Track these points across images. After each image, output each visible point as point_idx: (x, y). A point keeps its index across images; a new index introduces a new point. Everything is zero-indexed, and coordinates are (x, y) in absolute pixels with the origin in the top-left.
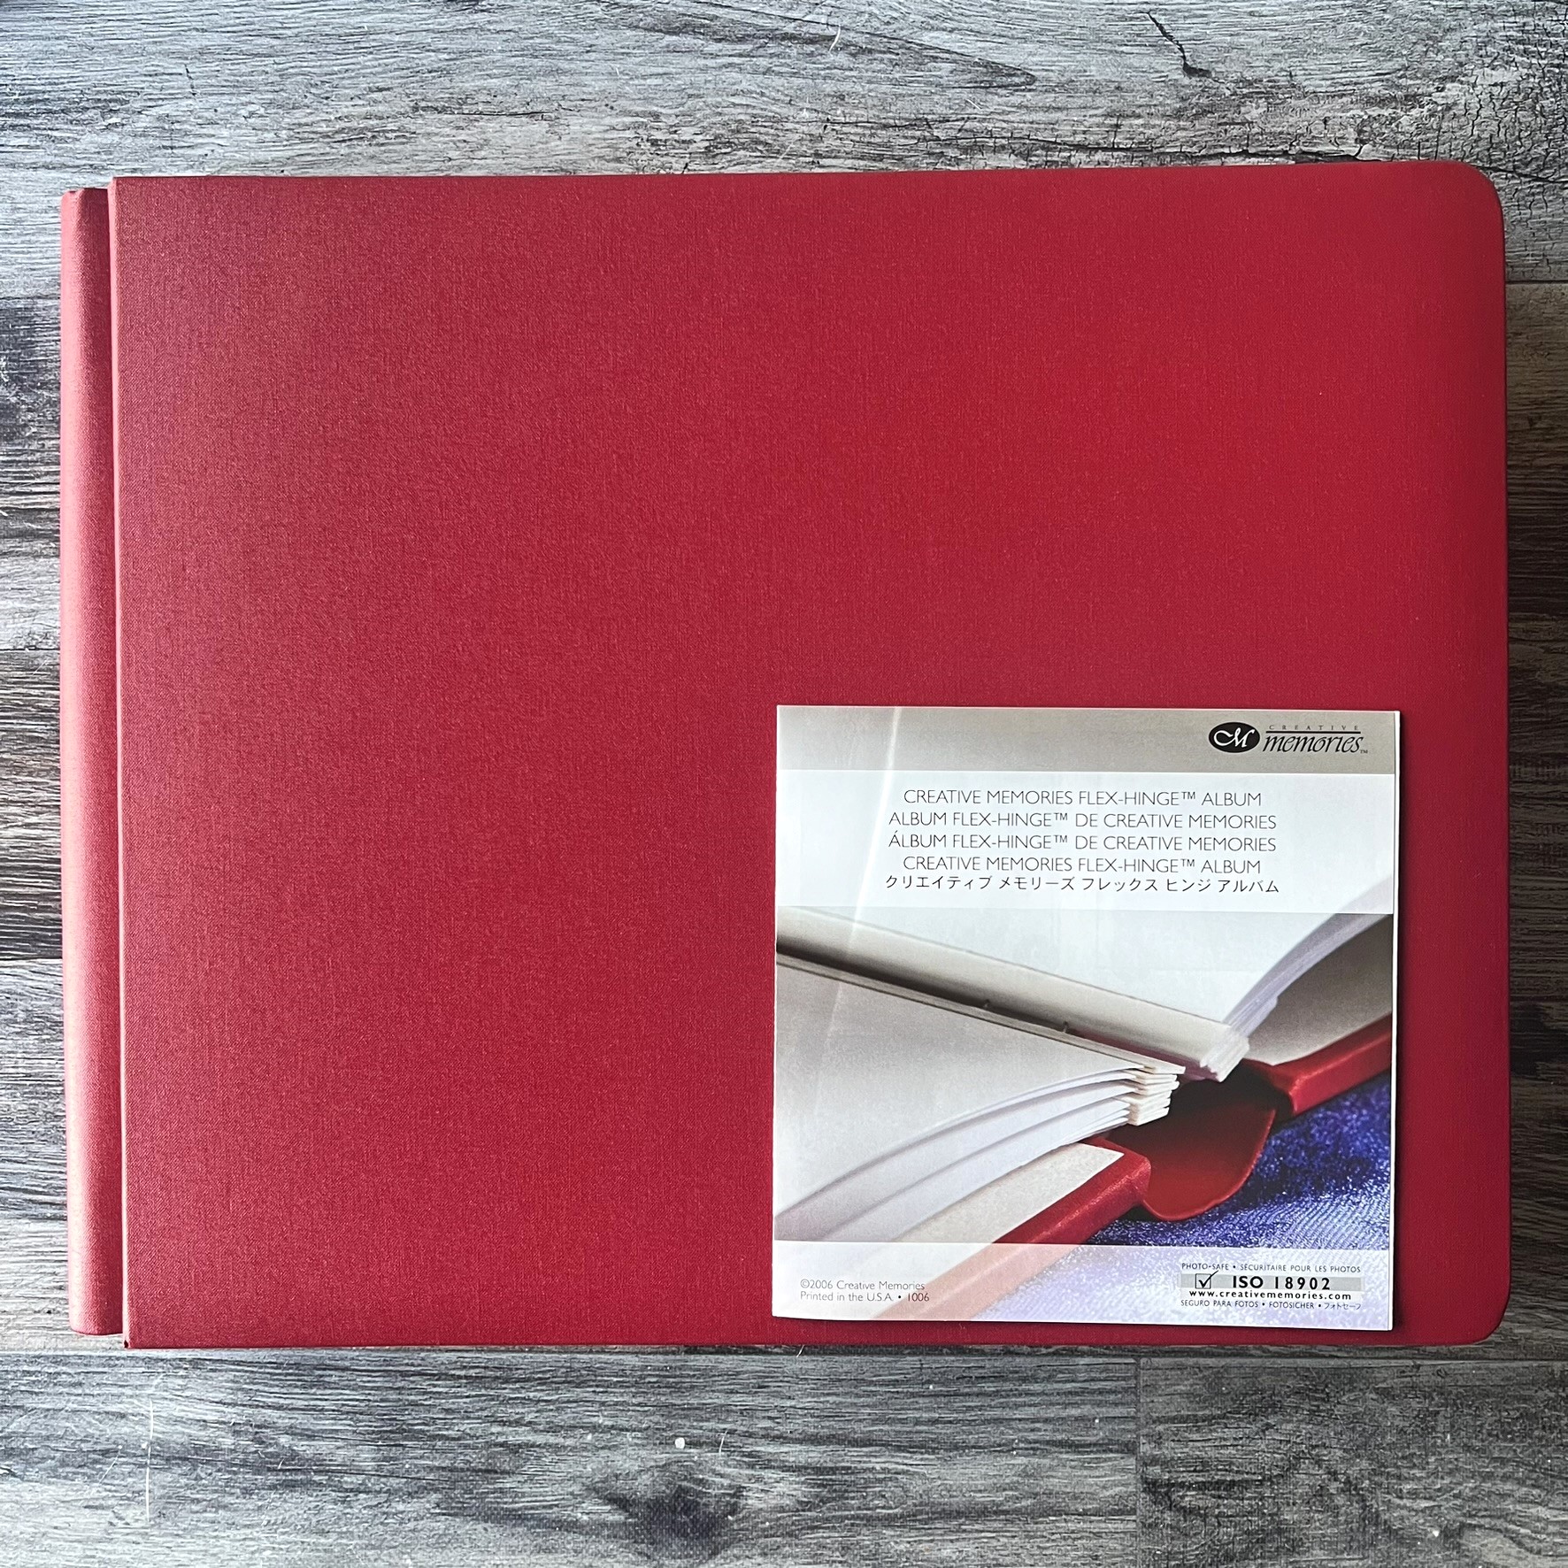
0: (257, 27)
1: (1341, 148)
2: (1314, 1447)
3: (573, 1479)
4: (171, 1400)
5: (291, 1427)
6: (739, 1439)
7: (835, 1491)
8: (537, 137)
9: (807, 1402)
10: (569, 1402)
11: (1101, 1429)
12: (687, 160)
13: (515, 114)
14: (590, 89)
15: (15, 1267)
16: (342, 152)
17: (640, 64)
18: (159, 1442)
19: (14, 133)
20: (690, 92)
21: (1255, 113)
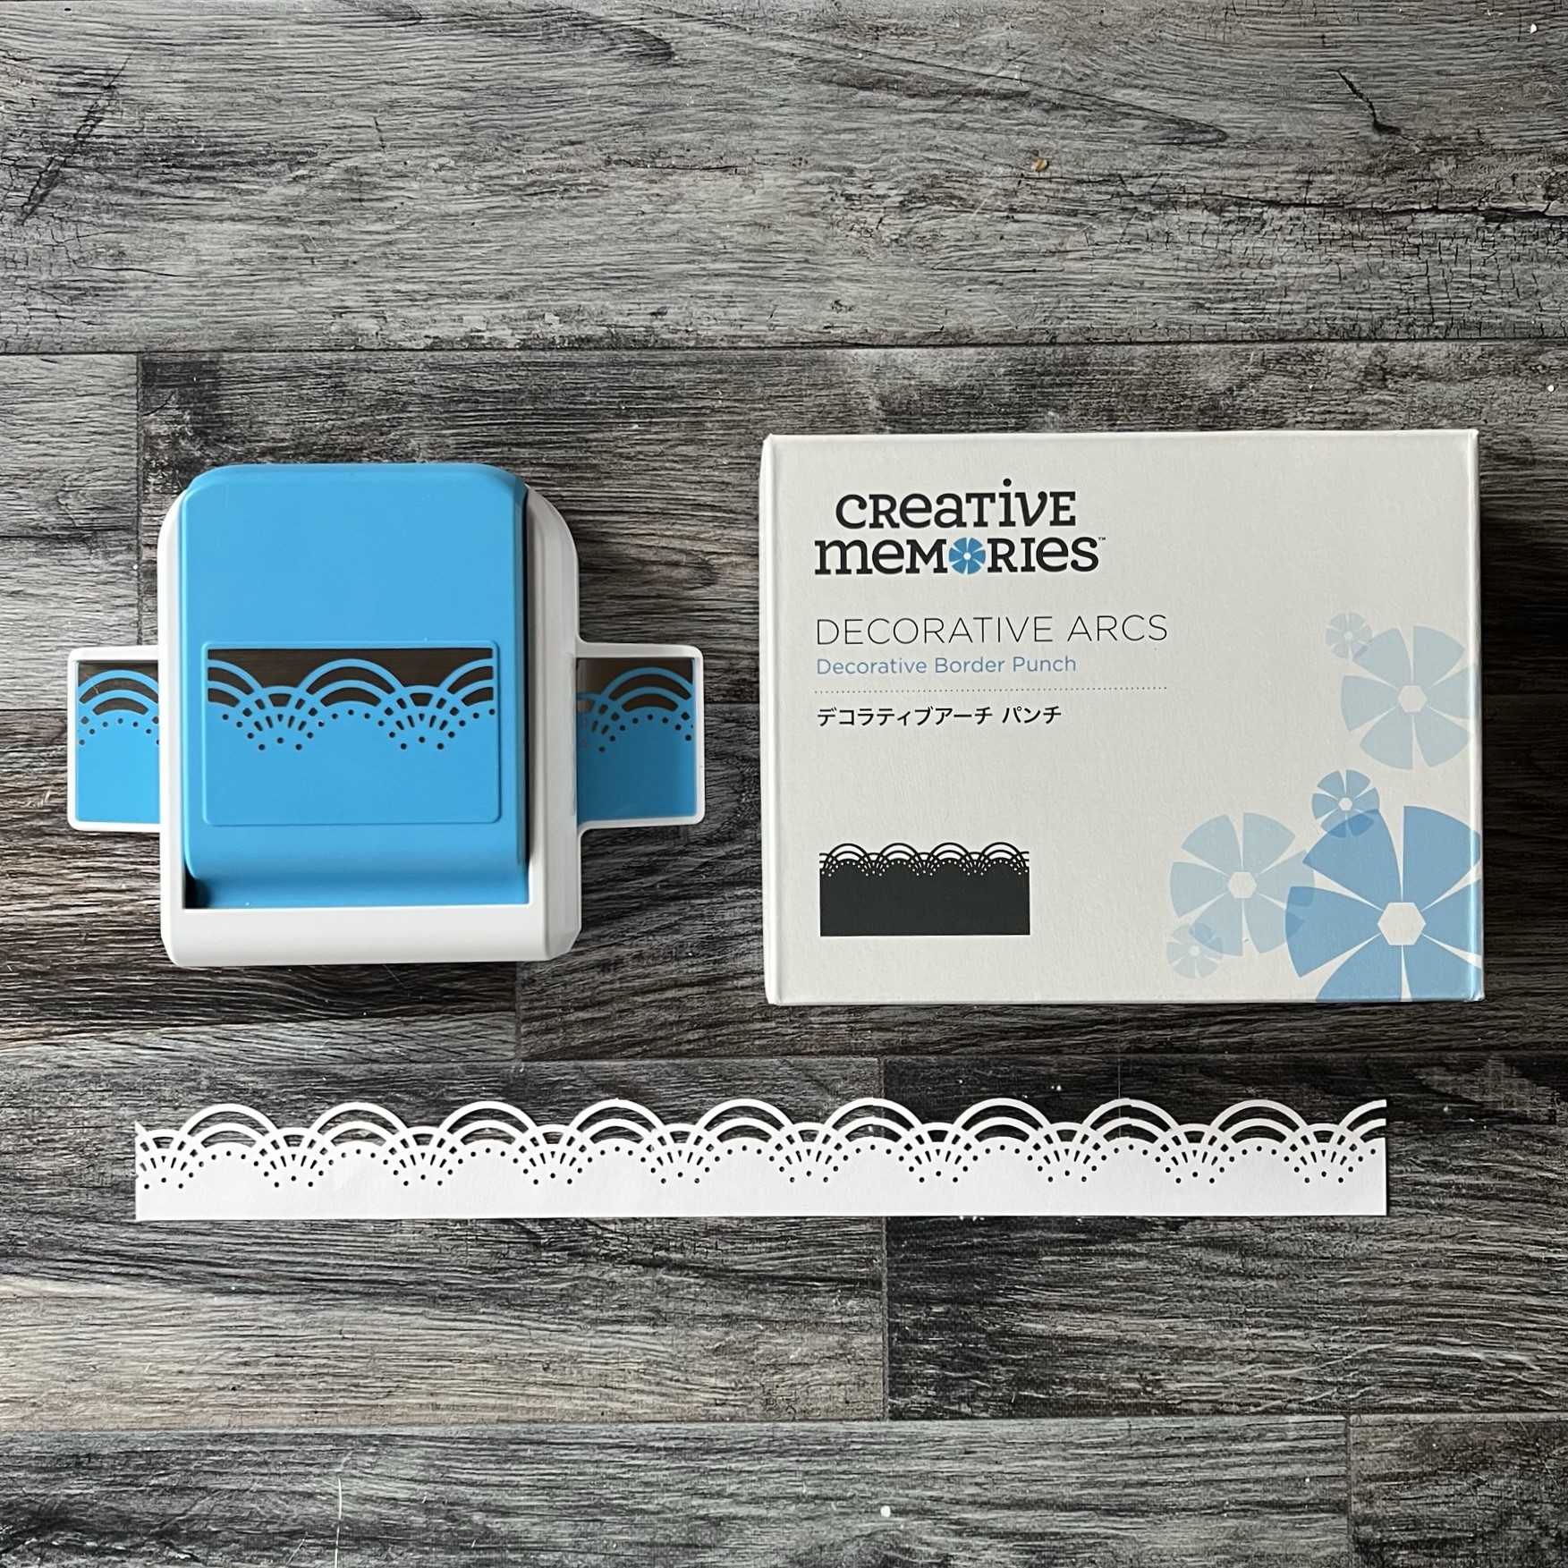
0: (447, 79)
1: (1530, 204)
2: (1526, 1502)
3: (776, 1552)
4: (361, 1478)
5: (485, 1504)
6: (944, 1506)
7: (1044, 1557)
8: (731, 191)
9: (1015, 1466)
10: (772, 1472)
11: (1312, 1488)
12: (882, 215)
13: (708, 169)
14: (784, 144)
15: (198, 1343)
16: (534, 205)
17: (833, 119)
18: (347, 1521)
19: (199, 186)
20: (884, 147)
21: (1444, 170)
